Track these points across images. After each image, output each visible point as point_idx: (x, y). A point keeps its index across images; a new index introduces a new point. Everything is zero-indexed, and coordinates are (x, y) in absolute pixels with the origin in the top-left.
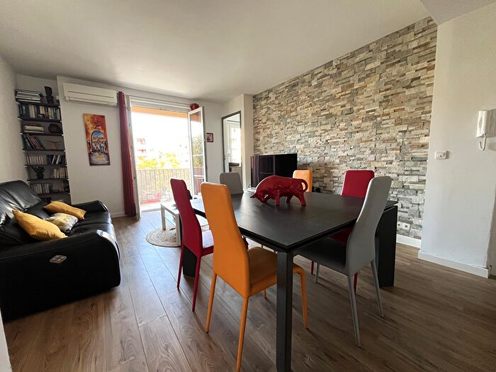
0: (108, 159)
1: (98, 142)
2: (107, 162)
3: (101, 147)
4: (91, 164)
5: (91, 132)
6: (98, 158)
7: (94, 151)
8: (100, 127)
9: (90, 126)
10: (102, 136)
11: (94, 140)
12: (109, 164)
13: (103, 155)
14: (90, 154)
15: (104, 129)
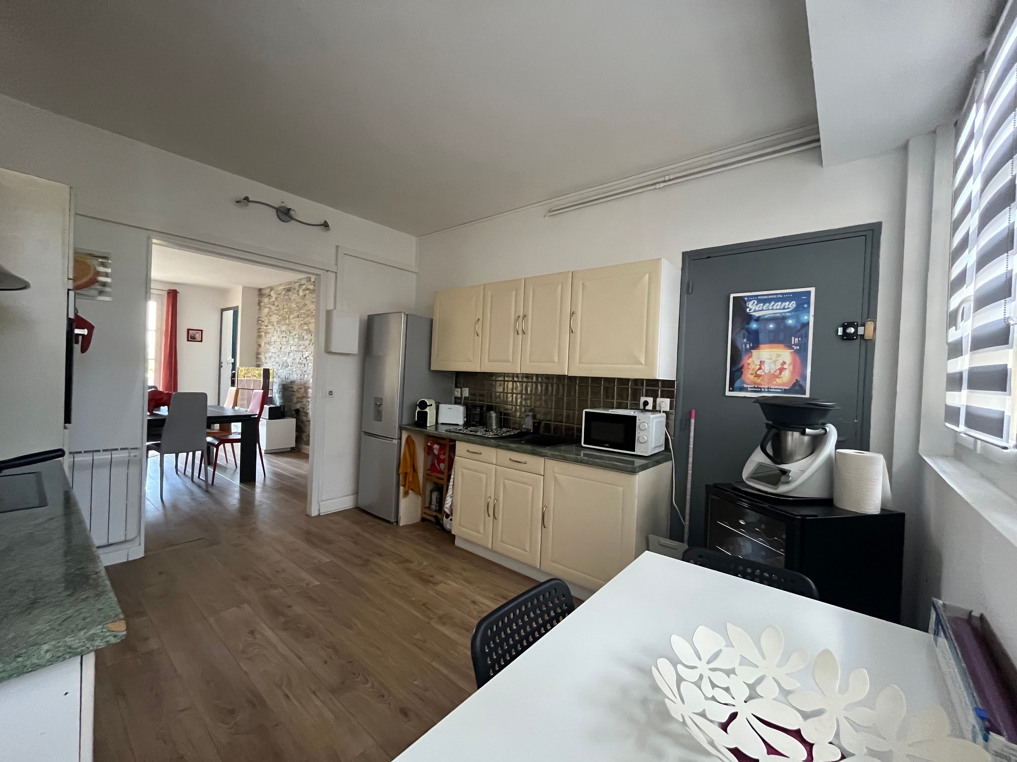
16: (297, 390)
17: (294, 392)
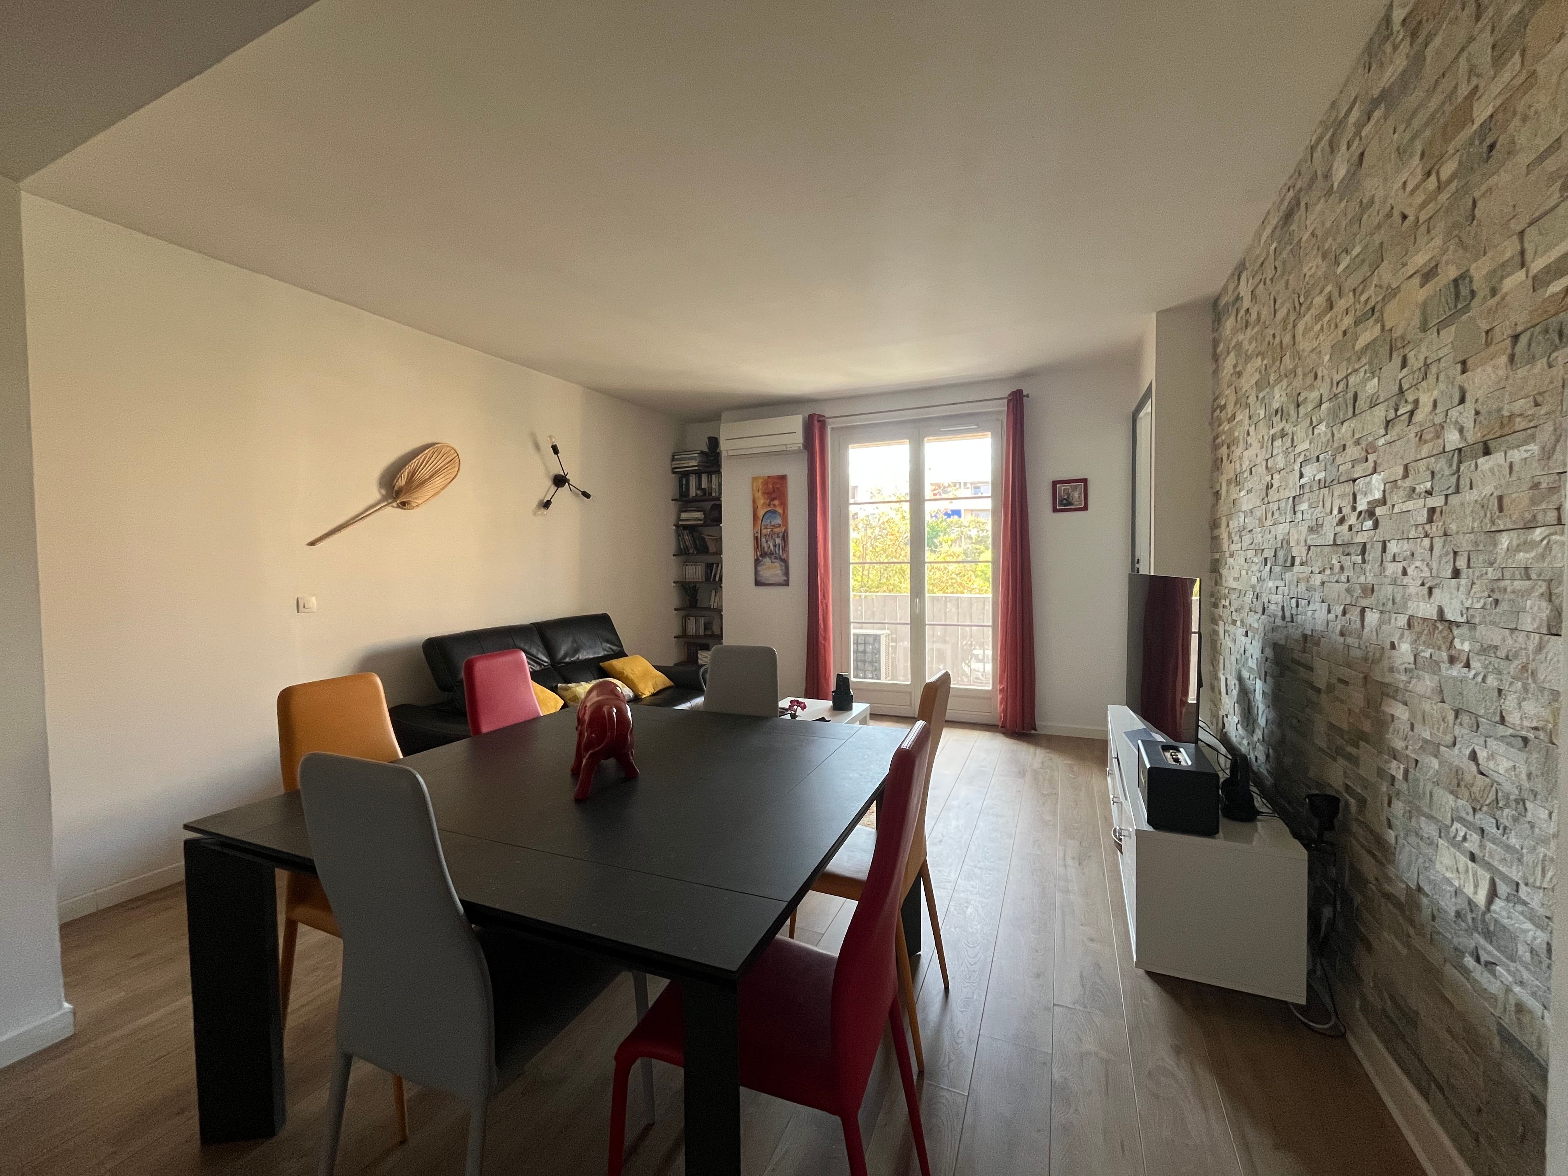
0: (787, 573)
1: (771, 535)
2: (782, 578)
3: (775, 546)
4: (758, 583)
5: (761, 513)
6: (771, 570)
7: (764, 555)
8: (776, 502)
9: (761, 501)
10: (779, 521)
11: (764, 531)
12: (786, 583)
13: (777, 564)
14: (757, 562)
15: (784, 504)
16: (1330, 688)
17: (1319, 691)
